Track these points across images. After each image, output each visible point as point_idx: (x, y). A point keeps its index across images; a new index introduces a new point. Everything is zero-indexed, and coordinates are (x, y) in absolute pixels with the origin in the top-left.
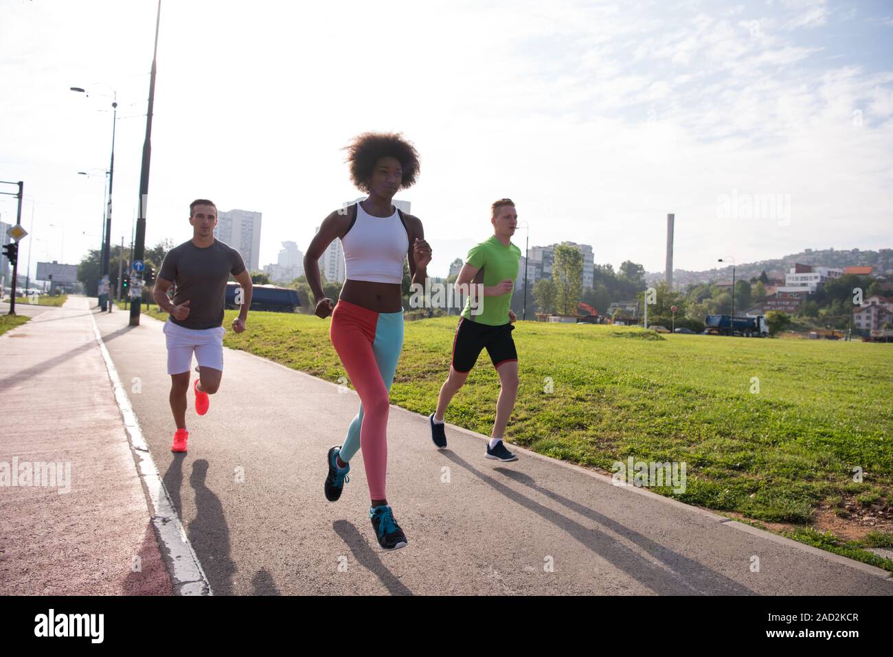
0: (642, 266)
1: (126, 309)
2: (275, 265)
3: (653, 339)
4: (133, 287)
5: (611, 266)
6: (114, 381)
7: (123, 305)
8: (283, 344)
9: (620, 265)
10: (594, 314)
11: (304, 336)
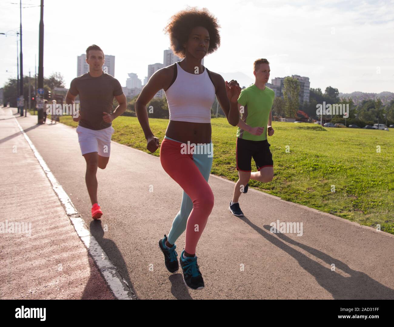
0: (337, 89)
1: (34, 115)
2: (125, 87)
3: (319, 130)
4: (39, 103)
5: (320, 89)
6: (33, 149)
7: (32, 112)
8: (118, 133)
9: (325, 89)
10: (306, 116)
11: (130, 128)
